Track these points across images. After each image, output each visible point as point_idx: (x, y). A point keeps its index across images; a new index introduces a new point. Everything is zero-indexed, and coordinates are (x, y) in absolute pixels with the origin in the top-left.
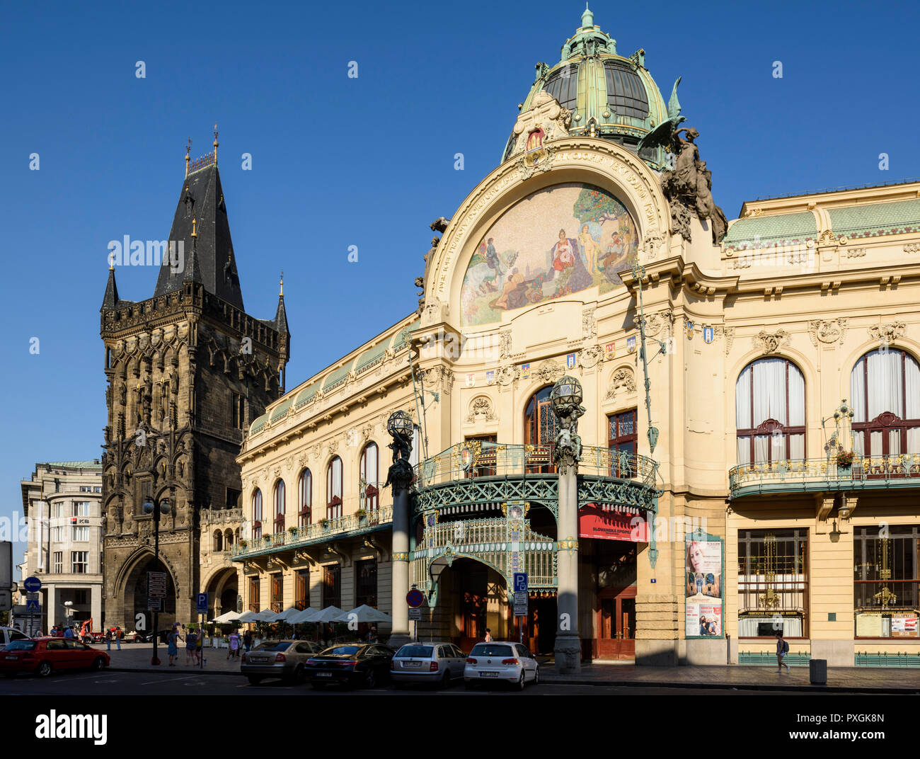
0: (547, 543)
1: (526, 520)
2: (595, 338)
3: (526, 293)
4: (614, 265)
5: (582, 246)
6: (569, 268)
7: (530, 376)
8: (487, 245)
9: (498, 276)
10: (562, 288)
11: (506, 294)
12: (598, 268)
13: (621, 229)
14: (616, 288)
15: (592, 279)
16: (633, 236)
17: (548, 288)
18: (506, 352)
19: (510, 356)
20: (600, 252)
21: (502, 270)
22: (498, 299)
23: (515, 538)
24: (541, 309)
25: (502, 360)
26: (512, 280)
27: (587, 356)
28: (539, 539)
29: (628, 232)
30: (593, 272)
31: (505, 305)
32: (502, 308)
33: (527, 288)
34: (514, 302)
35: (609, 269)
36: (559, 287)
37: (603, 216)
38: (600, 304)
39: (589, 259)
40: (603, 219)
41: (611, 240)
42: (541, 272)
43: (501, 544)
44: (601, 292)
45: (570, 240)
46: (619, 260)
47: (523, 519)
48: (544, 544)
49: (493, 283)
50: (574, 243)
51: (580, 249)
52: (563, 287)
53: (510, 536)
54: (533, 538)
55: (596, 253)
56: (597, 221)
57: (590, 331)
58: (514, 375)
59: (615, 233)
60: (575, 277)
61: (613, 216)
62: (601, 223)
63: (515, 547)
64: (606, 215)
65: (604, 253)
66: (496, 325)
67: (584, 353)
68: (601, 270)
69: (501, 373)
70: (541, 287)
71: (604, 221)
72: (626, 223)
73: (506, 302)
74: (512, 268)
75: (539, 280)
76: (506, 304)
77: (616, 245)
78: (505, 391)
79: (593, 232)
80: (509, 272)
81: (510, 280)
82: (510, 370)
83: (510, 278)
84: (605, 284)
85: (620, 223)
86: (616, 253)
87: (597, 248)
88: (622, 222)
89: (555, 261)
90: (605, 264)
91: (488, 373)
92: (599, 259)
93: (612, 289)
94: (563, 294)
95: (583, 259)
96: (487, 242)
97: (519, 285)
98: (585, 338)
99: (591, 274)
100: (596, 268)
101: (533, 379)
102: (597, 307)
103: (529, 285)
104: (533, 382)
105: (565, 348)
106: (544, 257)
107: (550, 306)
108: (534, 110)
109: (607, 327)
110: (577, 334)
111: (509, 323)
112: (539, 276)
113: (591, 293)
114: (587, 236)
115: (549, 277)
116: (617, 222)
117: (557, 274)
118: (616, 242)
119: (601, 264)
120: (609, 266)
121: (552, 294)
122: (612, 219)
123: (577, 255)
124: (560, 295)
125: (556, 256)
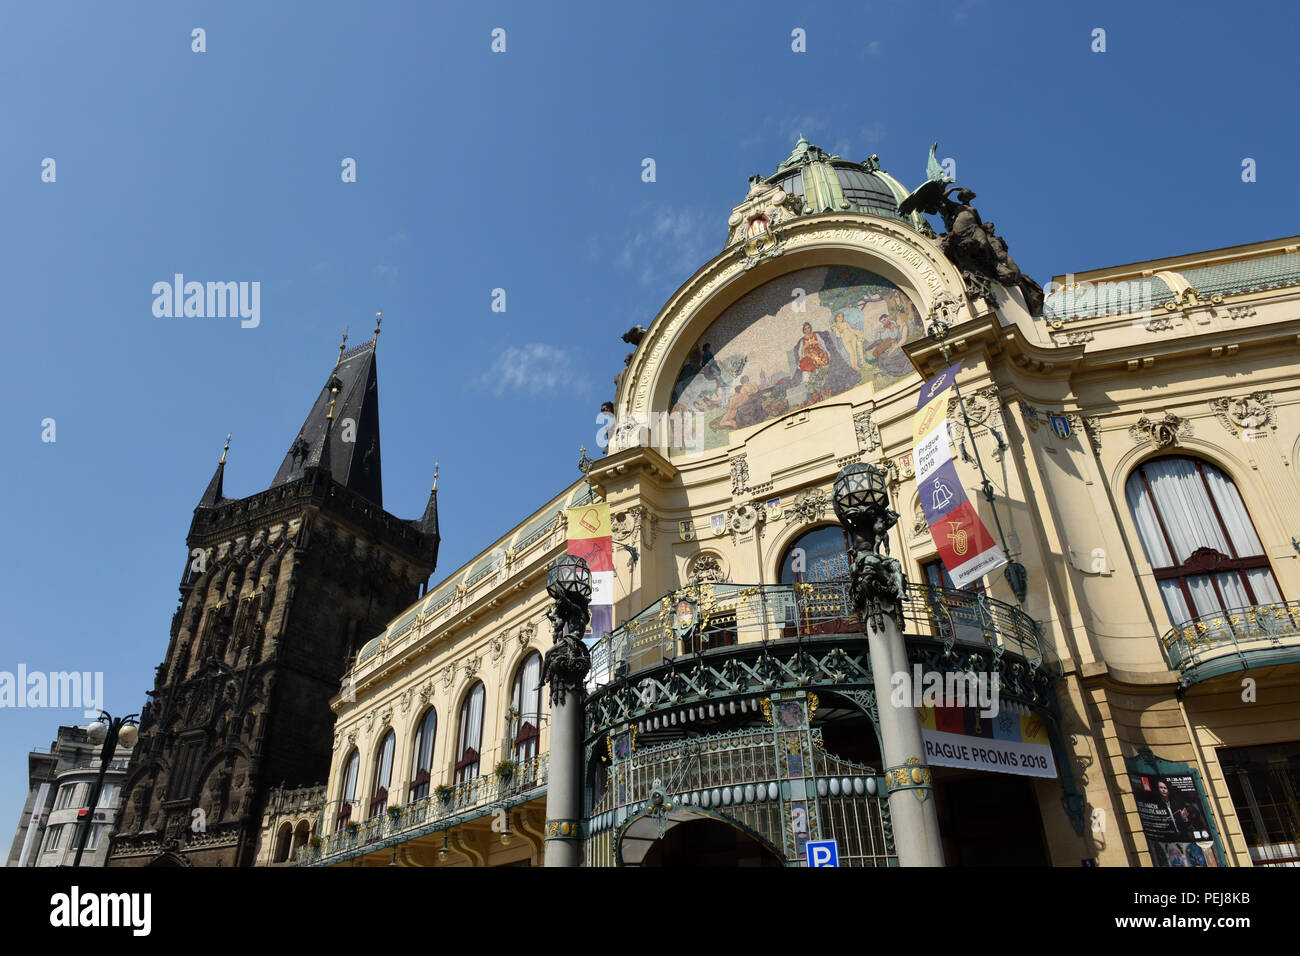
0: (864, 779)
1: (815, 730)
2: (879, 450)
3: (764, 405)
4: (889, 354)
5: (838, 339)
7: (783, 516)
8: (703, 352)
9: (720, 389)
10: (816, 391)
11: (733, 409)
12: (867, 360)
13: (891, 309)
14: (898, 381)
15: (860, 375)
16: (911, 315)
17: (795, 396)
18: (740, 484)
19: (748, 490)
20: (865, 342)
21: (725, 381)
22: (722, 416)
23: (796, 770)
24: (789, 420)
25: (735, 497)
26: (742, 391)
28: (844, 769)
29: (902, 311)
30: (860, 366)
31: (734, 424)
32: (731, 428)
33: (765, 398)
34: (746, 418)
35: (883, 359)
36: (812, 391)
38: (878, 405)
39: (850, 351)
41: (880, 324)
42: (782, 377)
43: (767, 784)
44: (878, 388)
45: (820, 333)
46: (896, 346)
47: (807, 728)
48: (857, 781)
49: (714, 398)
50: (825, 336)
51: (835, 343)
52: (818, 390)
53: (783, 765)
54: (832, 767)
55: (859, 344)
56: (854, 305)
57: (868, 440)
58: (756, 516)
59: (884, 316)
60: (834, 376)
61: (877, 297)
62: (861, 307)
63: (798, 790)
64: (866, 297)
65: (871, 341)
66: (722, 451)
68: (870, 362)
69: (736, 516)
70: (785, 395)
71: (864, 305)
72: (898, 303)
73: (734, 419)
74: (739, 377)
75: (779, 388)
76: (734, 422)
77: (887, 330)
78: (743, 542)
79: (851, 320)
80: (736, 382)
81: (738, 392)
82: (750, 510)
83: (738, 389)
84: (880, 379)
85: (888, 304)
86: (889, 339)
87: (861, 336)
88: (892, 301)
89: (801, 362)
90: (876, 353)
91: (713, 518)
92: (866, 350)
94: (820, 399)
95: (843, 353)
96: (701, 349)
97: (751, 396)
98: (862, 452)
99: (857, 369)
100: (863, 362)
101: (788, 520)
102: (875, 409)
103: (767, 395)
104: (788, 524)
105: (833, 469)
106: (784, 358)
107: (801, 416)
108: (751, 200)
109: (890, 436)
110: (849, 447)
111: (743, 444)
112: (780, 382)
113: (860, 392)
114: (844, 326)
115: (795, 382)
116: (884, 303)
117: (806, 376)
118: (888, 325)
119: (870, 355)
120: (883, 356)
121: (800, 402)
122: (875, 301)
123: (832, 349)
124: (817, 401)
125: (801, 354)
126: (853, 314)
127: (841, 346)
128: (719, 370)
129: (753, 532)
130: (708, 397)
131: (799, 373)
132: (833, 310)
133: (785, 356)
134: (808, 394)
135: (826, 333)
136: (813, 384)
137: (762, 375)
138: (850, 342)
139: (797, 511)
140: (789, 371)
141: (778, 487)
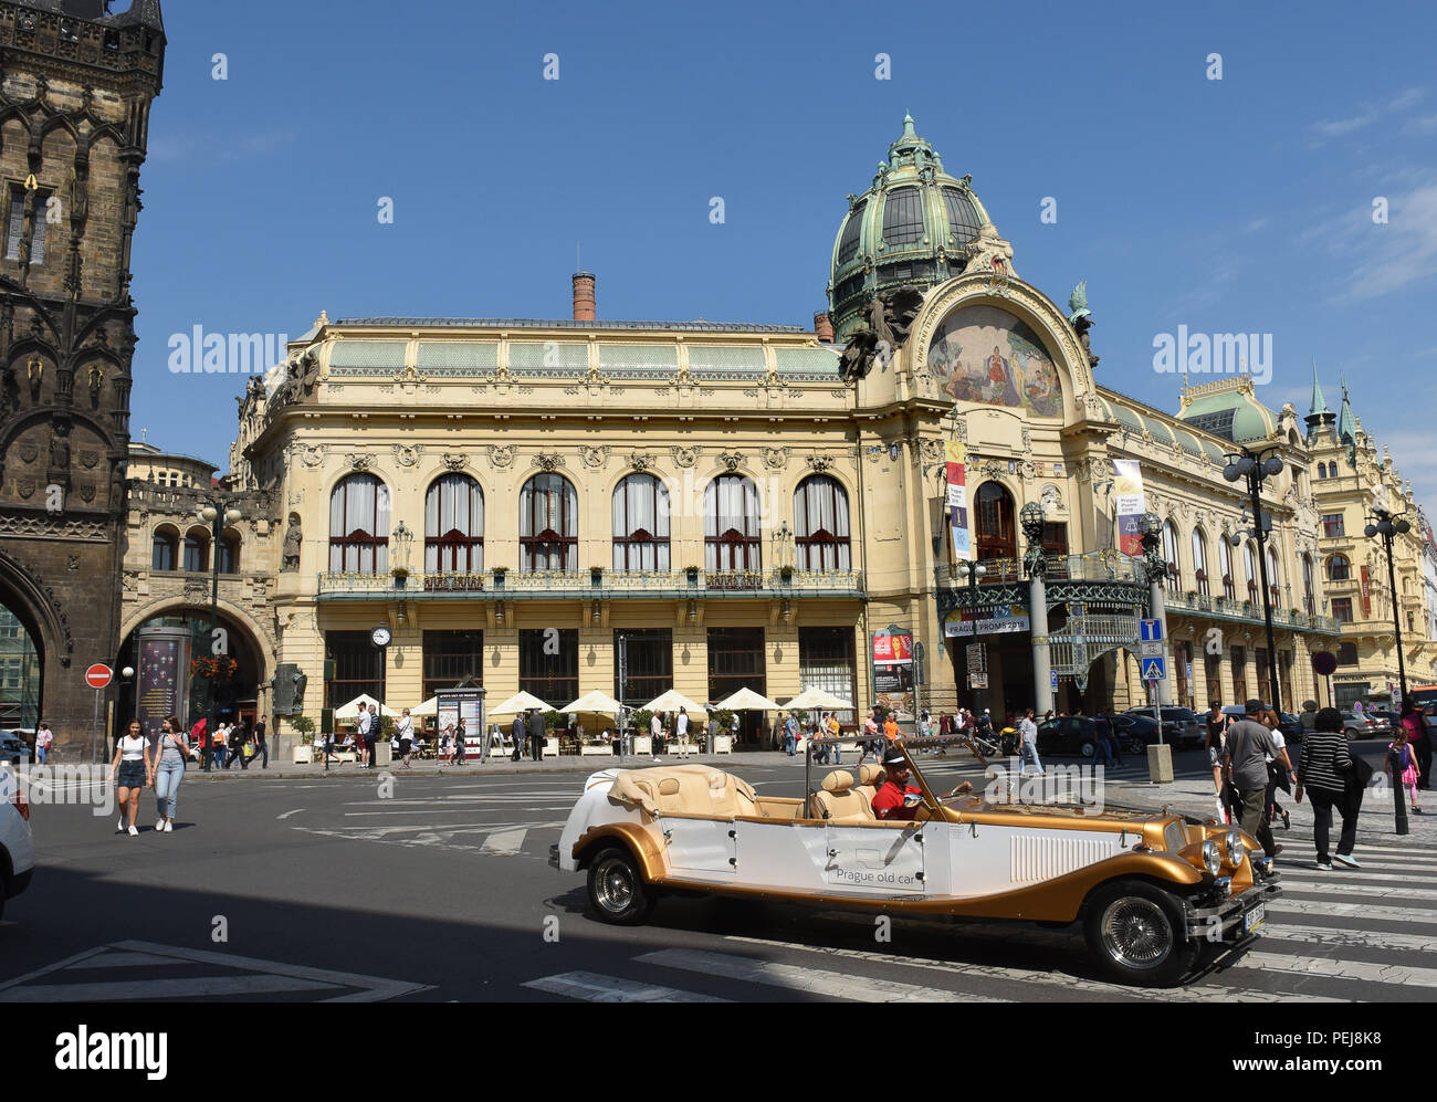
2: (1030, 453)
3: (971, 389)
4: (1037, 397)
5: (1011, 368)
6: (1002, 382)
7: (980, 469)
9: (946, 362)
11: (953, 382)
12: (1025, 393)
13: (1043, 370)
14: (1042, 418)
17: (987, 392)
20: (1025, 381)
21: (949, 359)
22: (946, 384)
24: (992, 412)
26: (958, 371)
27: (1027, 468)
29: (1049, 376)
30: (1021, 395)
31: (953, 393)
32: (951, 394)
34: (962, 393)
35: (1034, 399)
37: (1030, 352)
39: (1017, 382)
40: (1029, 354)
41: (1035, 375)
42: (979, 376)
44: (1029, 415)
45: (1002, 359)
46: (1042, 395)
49: (943, 368)
50: (1005, 361)
51: (1009, 370)
55: (1023, 380)
56: (1025, 353)
59: (1038, 372)
60: (1007, 393)
61: (1038, 356)
62: (1028, 357)
64: (1032, 353)
65: (1029, 383)
67: (1025, 465)
68: (1027, 395)
71: (1030, 356)
72: (1050, 369)
73: (955, 389)
74: (957, 360)
75: (981, 382)
77: (1039, 382)
79: (1021, 361)
80: (954, 363)
81: (956, 371)
83: (955, 369)
84: (1030, 410)
85: (1044, 365)
86: (1039, 389)
87: (1024, 376)
89: (990, 371)
90: (1031, 392)
92: (1026, 387)
93: (1037, 417)
94: (999, 403)
95: (1013, 380)
97: (962, 378)
98: (1024, 452)
99: (1019, 395)
100: (1023, 393)
101: (983, 473)
102: (1030, 428)
103: (971, 383)
104: (983, 475)
105: (1008, 454)
107: (998, 412)
108: (994, 240)
109: (1037, 448)
110: (1018, 445)
111: (964, 414)
112: (978, 378)
113: (1021, 412)
114: (1016, 362)
115: (987, 383)
116: (1041, 363)
117: (992, 383)
118: (1039, 379)
119: (1028, 390)
120: (1034, 396)
121: (989, 399)
123: (1008, 374)
124: (996, 404)
125: (991, 367)
126: (1022, 359)
127: (1013, 375)
128: (946, 348)
130: (940, 365)
131: (988, 378)
132: (1013, 349)
137: (969, 367)
138: (1018, 375)
139: (988, 469)
140: (984, 374)
141: (982, 451)
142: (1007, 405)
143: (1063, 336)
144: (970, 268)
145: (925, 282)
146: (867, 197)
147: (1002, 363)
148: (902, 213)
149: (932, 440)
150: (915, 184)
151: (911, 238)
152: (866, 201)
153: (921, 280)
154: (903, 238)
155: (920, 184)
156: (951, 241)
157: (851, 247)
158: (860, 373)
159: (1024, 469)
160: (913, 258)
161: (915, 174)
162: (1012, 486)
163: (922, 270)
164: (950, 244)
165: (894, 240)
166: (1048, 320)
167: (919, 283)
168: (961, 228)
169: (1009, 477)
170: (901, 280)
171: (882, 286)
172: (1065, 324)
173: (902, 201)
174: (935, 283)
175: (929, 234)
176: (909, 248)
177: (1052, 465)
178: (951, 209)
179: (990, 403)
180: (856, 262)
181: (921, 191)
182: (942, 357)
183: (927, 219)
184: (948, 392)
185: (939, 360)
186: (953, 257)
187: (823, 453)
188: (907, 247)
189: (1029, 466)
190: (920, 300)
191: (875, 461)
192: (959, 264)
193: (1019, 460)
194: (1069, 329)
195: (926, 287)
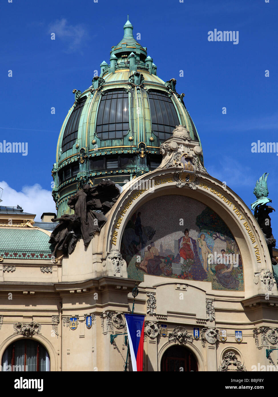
2: (214, 322)
3: (161, 265)
4: (222, 273)
5: (199, 248)
6: (191, 260)
7: (168, 335)
8: (137, 216)
9: (141, 243)
10: (185, 272)
11: (146, 260)
12: (211, 269)
13: (228, 249)
15: (207, 275)
17: (176, 268)
18: (152, 309)
19: (155, 315)
21: (144, 240)
24: (178, 286)
25: (149, 316)
27: (210, 335)
31: (146, 269)
32: (144, 270)
34: (152, 269)
35: (219, 274)
36: (184, 271)
37: (216, 235)
38: (216, 298)
39: (205, 260)
40: (216, 236)
42: (171, 254)
44: (214, 288)
45: (192, 239)
46: (226, 271)
49: (138, 248)
50: (194, 242)
51: (198, 249)
52: (187, 272)
56: (211, 235)
57: (211, 315)
58: (158, 331)
60: (195, 268)
61: (223, 238)
62: (214, 238)
67: (208, 332)
68: (213, 271)
69: (150, 327)
70: (171, 265)
71: (216, 238)
72: (232, 248)
73: (146, 266)
75: (170, 260)
78: (151, 342)
80: (148, 243)
81: (149, 250)
82: (156, 327)
83: (149, 248)
84: (216, 283)
85: (227, 246)
86: (224, 265)
88: (229, 245)
89: (180, 250)
90: (216, 268)
93: (221, 289)
96: (137, 214)
97: (155, 256)
98: (208, 320)
99: (206, 271)
100: (209, 269)
101: (170, 339)
102: (215, 300)
103: (163, 260)
104: (170, 341)
105: (193, 322)
106: (172, 244)
107: (184, 286)
108: (185, 140)
109: (220, 317)
110: (202, 314)
111: (154, 288)
112: (170, 256)
113: (207, 286)
114: (204, 242)
115: (177, 260)
116: (225, 243)
117: (182, 260)
119: (214, 267)
120: (219, 271)
121: (178, 273)
122: (222, 240)
123: (196, 253)
124: (186, 278)
125: (181, 246)
126: (210, 240)
127: (201, 254)
128: (142, 231)
129: (156, 340)
130: (135, 245)
131: (179, 256)
132: (201, 231)
133: (173, 242)
134: (182, 271)
135: (195, 240)
136: (185, 267)
137: (161, 246)
138: (205, 254)
139: (175, 336)
140: (175, 252)
141: (170, 320)
142: (195, 279)
143: (244, 221)
144: (164, 163)
145: (129, 173)
146: (87, 94)
147: (191, 243)
148: (113, 112)
149: (119, 313)
150: (125, 87)
151: (119, 135)
152: (85, 98)
153: (125, 171)
154: (112, 135)
155: (129, 87)
156: (152, 139)
157: (72, 138)
158: (66, 253)
159: (207, 335)
160: (120, 152)
161: (127, 78)
162: (196, 349)
163: (128, 163)
164: (150, 141)
165: (105, 136)
166: (231, 208)
167: (123, 173)
168: (161, 128)
169: (195, 342)
170: (109, 170)
171: (94, 174)
172: (246, 211)
173: (114, 101)
174: (136, 174)
175: (133, 132)
176: (116, 144)
177: (233, 332)
178: (153, 111)
179: (180, 277)
180: (73, 151)
181: (130, 94)
182: (137, 239)
183: (132, 119)
184: (141, 269)
185: (134, 242)
186: (153, 152)
187: (30, 321)
188: (115, 142)
189: (212, 333)
190: (117, 193)
191: (74, 329)
192: (157, 158)
193: (204, 327)
194: (249, 215)
195: (130, 177)
